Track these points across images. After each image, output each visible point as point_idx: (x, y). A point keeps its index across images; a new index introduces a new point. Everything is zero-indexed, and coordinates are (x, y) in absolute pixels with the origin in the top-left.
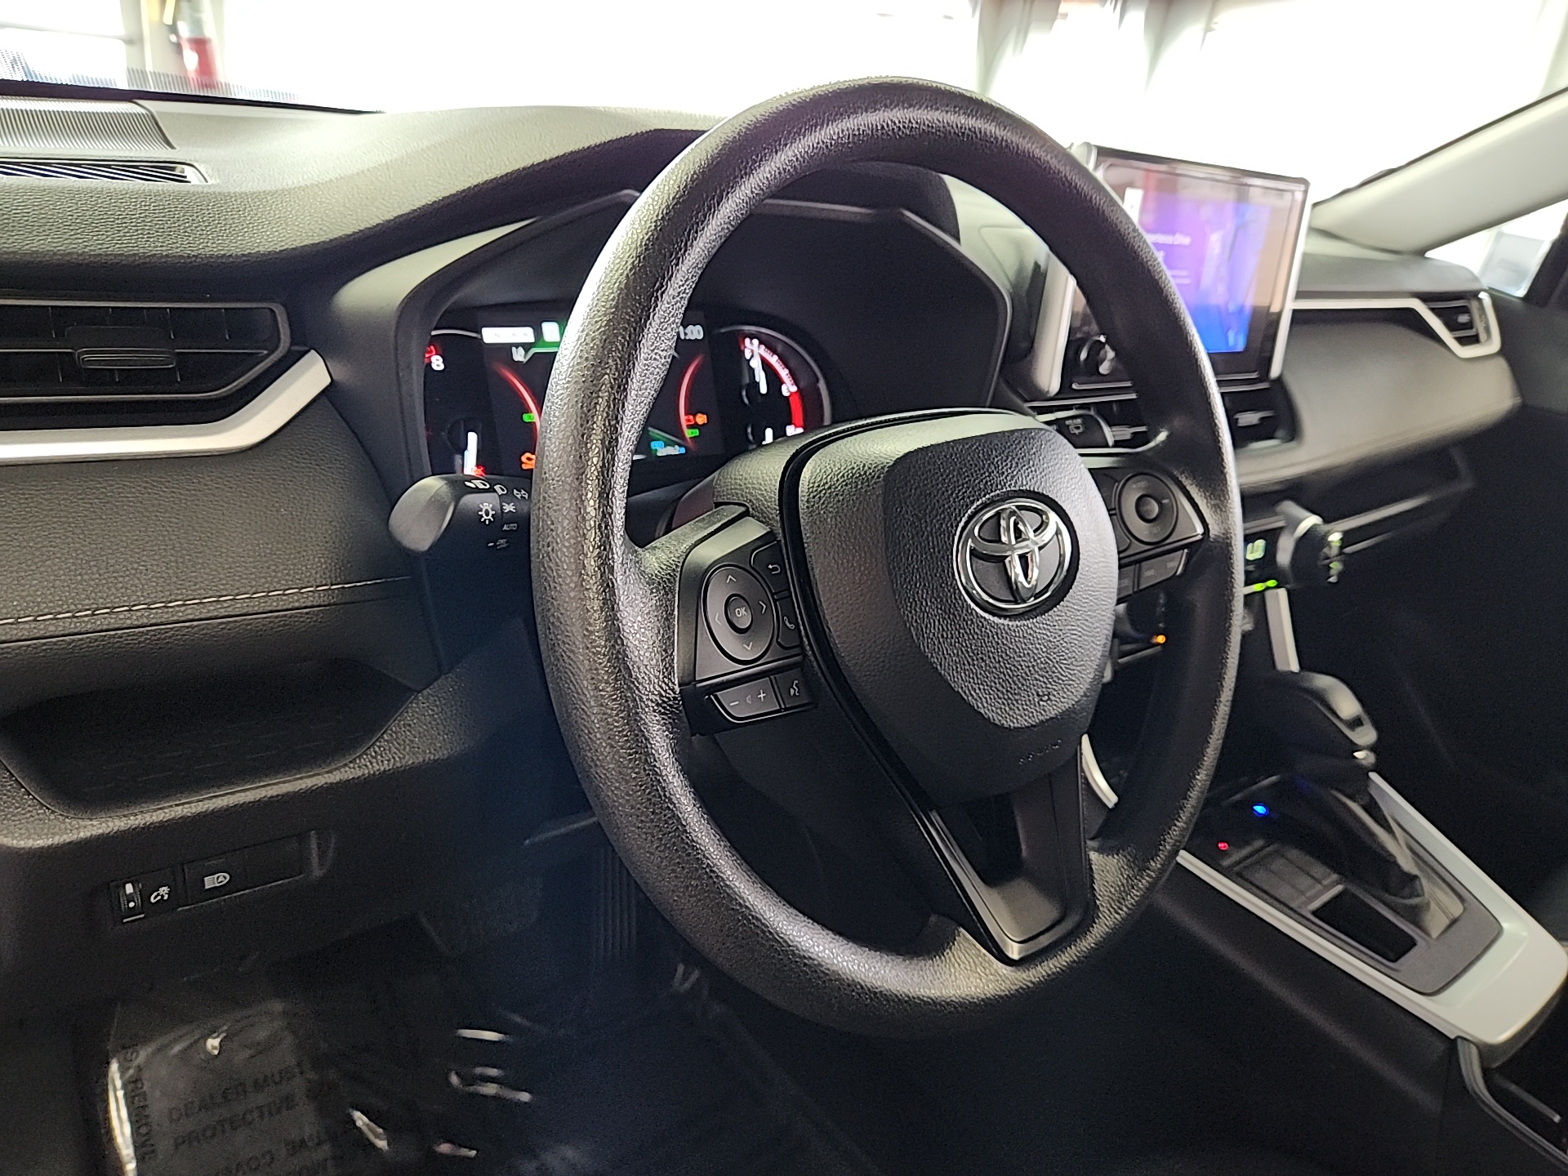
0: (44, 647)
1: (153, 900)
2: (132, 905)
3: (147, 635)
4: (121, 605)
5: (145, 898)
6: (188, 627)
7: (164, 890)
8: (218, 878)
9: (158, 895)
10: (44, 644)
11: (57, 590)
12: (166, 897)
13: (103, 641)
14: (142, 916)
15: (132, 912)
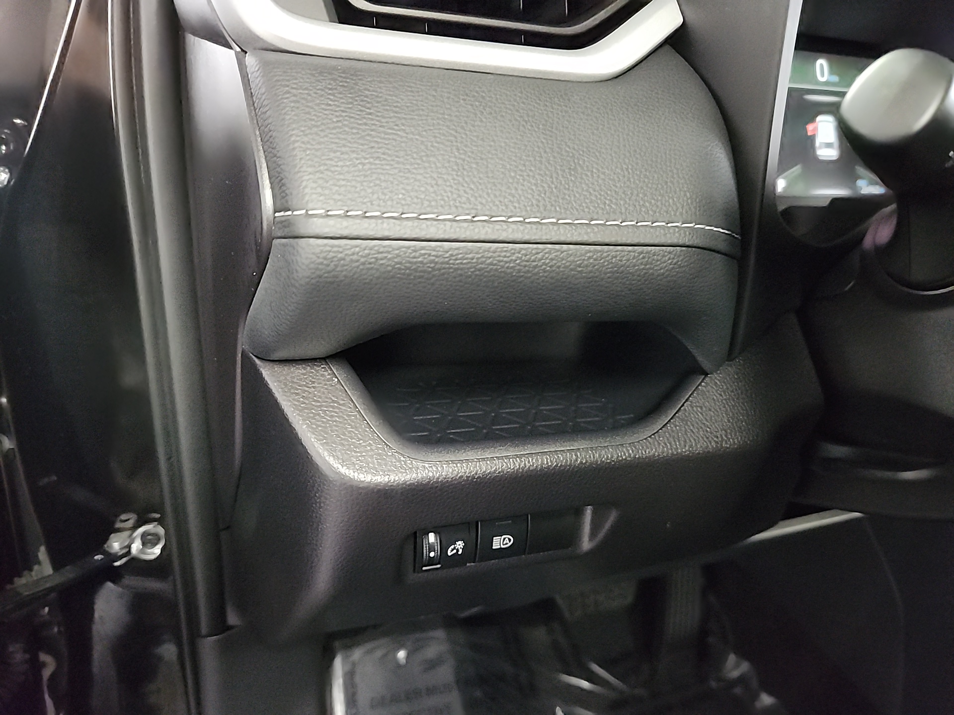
0: (423, 252)
1: (450, 554)
2: (432, 554)
3: (519, 253)
4: (499, 214)
5: (444, 550)
6: (558, 251)
7: (460, 545)
8: (504, 539)
9: (455, 548)
10: (423, 248)
11: (440, 188)
12: (460, 553)
13: (477, 253)
14: (439, 566)
15: (431, 561)
